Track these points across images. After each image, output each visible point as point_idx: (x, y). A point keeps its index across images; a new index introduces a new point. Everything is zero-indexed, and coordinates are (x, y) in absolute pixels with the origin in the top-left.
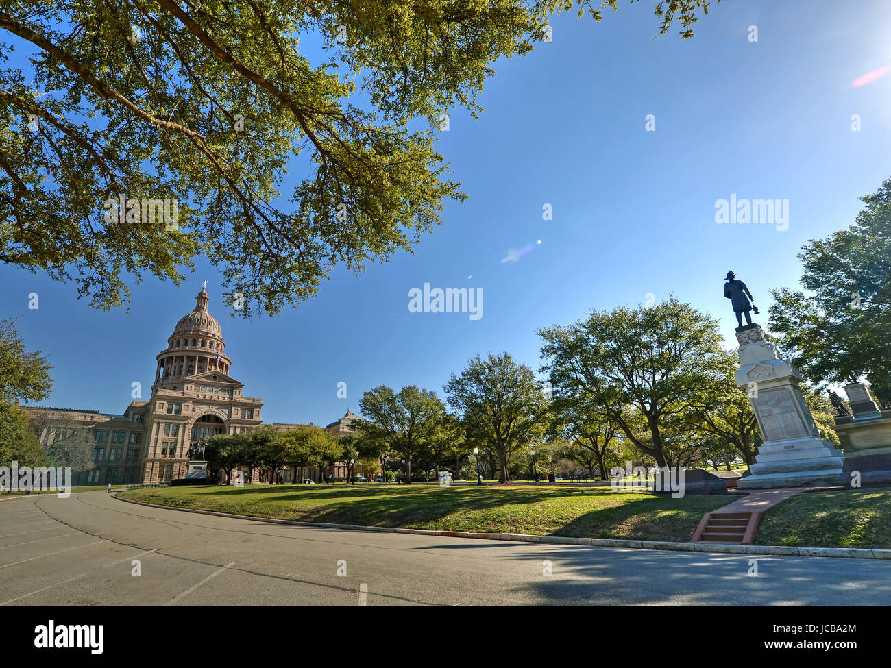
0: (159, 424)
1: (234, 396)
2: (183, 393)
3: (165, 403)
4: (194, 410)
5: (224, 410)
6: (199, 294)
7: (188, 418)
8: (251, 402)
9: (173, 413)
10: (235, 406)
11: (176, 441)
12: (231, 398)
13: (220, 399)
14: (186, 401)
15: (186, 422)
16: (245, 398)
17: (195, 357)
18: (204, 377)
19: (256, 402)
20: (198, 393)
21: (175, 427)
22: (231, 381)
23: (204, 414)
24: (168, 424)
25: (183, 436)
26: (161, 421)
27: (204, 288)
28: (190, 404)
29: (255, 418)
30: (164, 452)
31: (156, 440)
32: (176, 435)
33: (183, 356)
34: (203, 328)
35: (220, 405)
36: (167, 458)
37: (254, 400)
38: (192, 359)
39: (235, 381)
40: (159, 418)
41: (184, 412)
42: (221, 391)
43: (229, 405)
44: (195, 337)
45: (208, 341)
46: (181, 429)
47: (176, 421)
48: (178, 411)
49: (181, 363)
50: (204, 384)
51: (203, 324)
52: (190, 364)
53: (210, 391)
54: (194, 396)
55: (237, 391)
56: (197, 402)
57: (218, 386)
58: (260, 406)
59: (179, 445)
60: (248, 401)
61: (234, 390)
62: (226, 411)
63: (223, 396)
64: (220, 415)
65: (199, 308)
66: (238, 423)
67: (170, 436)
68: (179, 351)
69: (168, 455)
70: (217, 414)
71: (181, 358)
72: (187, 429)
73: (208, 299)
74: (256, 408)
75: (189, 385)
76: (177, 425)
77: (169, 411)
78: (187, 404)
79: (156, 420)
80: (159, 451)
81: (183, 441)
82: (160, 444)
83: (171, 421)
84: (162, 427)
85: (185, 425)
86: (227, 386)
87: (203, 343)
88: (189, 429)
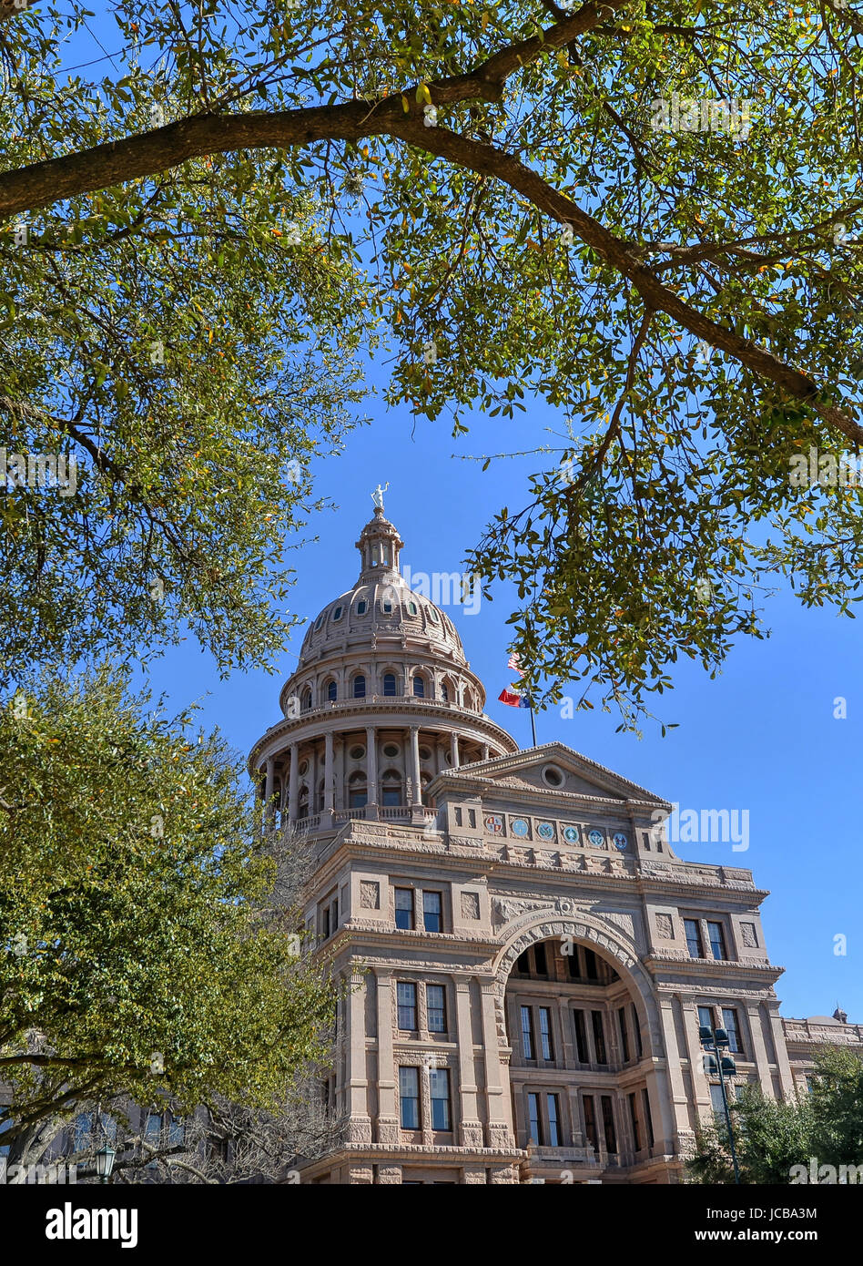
0: (372, 976)
1: (643, 853)
2: (447, 839)
3: (383, 879)
4: (498, 918)
5: (616, 918)
6: (368, 528)
7: (483, 951)
8: (714, 881)
9: (421, 929)
10: (659, 899)
11: (455, 1058)
12: (633, 862)
13: (595, 869)
15: (479, 970)
16: (688, 867)
17: (403, 734)
19: (731, 884)
20: (501, 840)
21: (437, 994)
22: (619, 788)
23: (540, 935)
24: (408, 982)
25: (479, 1037)
26: (380, 963)
27: (377, 510)
28: (480, 887)
29: (747, 956)
30: (413, 1123)
31: (373, 1055)
32: (446, 1030)
33: (364, 731)
34: (412, 631)
35: (602, 893)
36: (429, 1146)
37: (721, 873)
38: (392, 741)
39: (634, 791)
40: (368, 951)
41: (467, 927)
42: (588, 831)
43: (634, 898)
44: (391, 661)
45: (438, 678)
46: (463, 1002)
47: (440, 967)
48: (440, 920)
49: (352, 765)
50: (517, 803)
51: (410, 618)
52: (387, 762)
53: (545, 832)
54: (488, 853)
56: (506, 877)
57: (573, 814)
58: (752, 900)
59: (468, 1082)
60: (698, 880)
61: (639, 832)
62: (625, 921)
63: (600, 855)
64: (604, 942)
65: (373, 575)
66: (689, 980)
67: (427, 1039)
68: (336, 714)
69: (429, 1132)
70: (593, 936)
71: (350, 741)
72: (487, 1001)
73: (399, 546)
74: (742, 909)
75: (465, 807)
76: (445, 987)
77: (405, 917)
78: (468, 887)
79: (358, 960)
80: (390, 1111)
81: (480, 1060)
82: (389, 1075)
83: (421, 965)
84: (388, 992)
85: (476, 985)
86: (607, 814)
87: (422, 683)
88: (493, 999)
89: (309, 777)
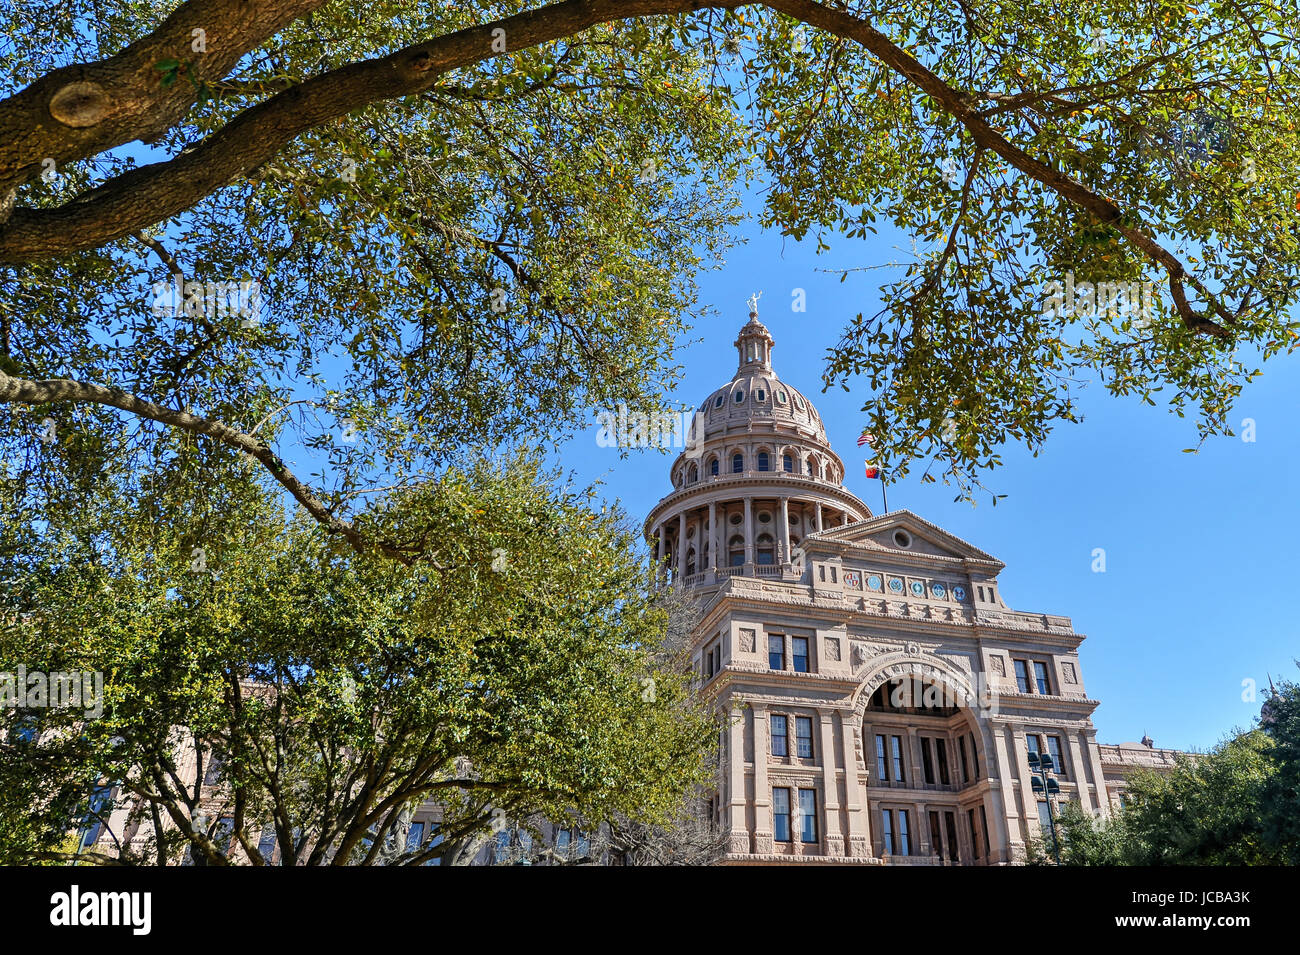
0: (749, 711)
1: (978, 604)
2: (812, 593)
3: (758, 627)
4: (856, 660)
5: (956, 659)
6: (745, 330)
7: (844, 688)
8: (1039, 627)
9: (791, 669)
10: (992, 643)
11: (820, 780)
12: (970, 612)
13: (938, 617)
14: (830, 624)
15: (840, 704)
16: (1017, 615)
17: (775, 503)
18: (871, 536)
19: (1053, 629)
20: (859, 594)
21: (805, 725)
22: (958, 549)
23: (892, 674)
24: (780, 715)
25: (840, 762)
26: (756, 698)
27: (752, 315)
28: (841, 633)
29: (1068, 692)
30: (785, 836)
31: (750, 777)
32: (813, 756)
33: (741, 502)
34: (782, 416)
35: (945, 638)
36: (799, 855)
37: (1044, 620)
38: (766, 509)
39: (970, 550)
40: (746, 688)
41: (830, 667)
42: (932, 585)
43: (971, 641)
44: (764, 442)
45: (804, 456)
46: (827, 731)
47: (807, 702)
48: (807, 661)
49: (732, 530)
50: (872, 562)
51: (780, 406)
52: (761, 527)
53: (895, 586)
54: (849, 604)
55: (985, 586)
56: (862, 625)
57: (920, 570)
58: (1071, 643)
59: (832, 800)
60: (1025, 626)
61: (975, 585)
62: (964, 661)
63: (942, 605)
65: (749, 368)
66: (1018, 712)
67: (796, 764)
68: (719, 487)
69: (799, 844)
71: (730, 510)
72: (848, 731)
73: (771, 344)
74: (1063, 650)
75: (827, 565)
76: (811, 719)
77: (777, 659)
78: (831, 633)
79: (737, 696)
80: (765, 825)
81: (842, 782)
82: (764, 794)
83: (791, 700)
84: (763, 725)
85: (838, 717)
86: (948, 570)
87: (790, 460)
88: (853, 729)
89: (696, 540)
